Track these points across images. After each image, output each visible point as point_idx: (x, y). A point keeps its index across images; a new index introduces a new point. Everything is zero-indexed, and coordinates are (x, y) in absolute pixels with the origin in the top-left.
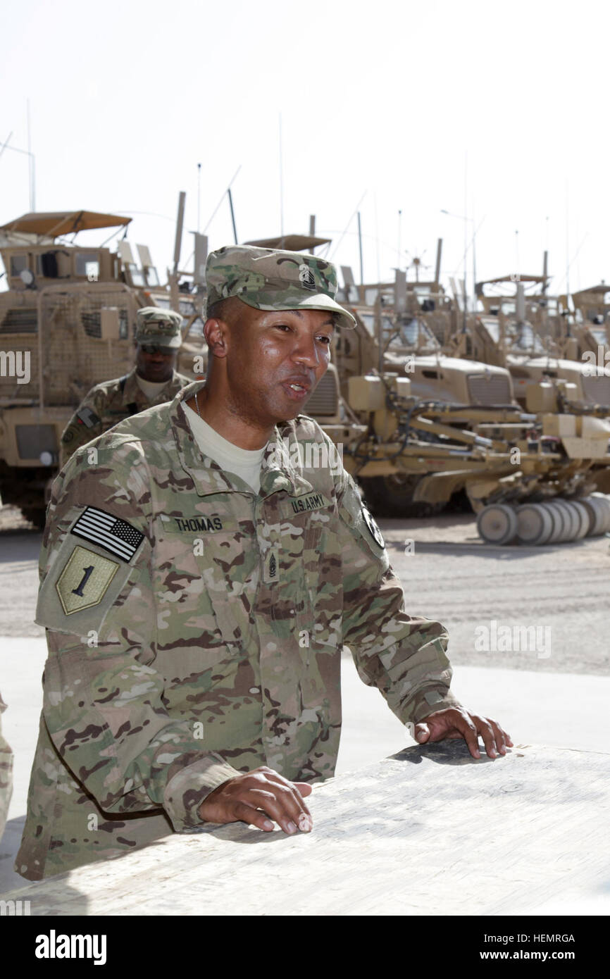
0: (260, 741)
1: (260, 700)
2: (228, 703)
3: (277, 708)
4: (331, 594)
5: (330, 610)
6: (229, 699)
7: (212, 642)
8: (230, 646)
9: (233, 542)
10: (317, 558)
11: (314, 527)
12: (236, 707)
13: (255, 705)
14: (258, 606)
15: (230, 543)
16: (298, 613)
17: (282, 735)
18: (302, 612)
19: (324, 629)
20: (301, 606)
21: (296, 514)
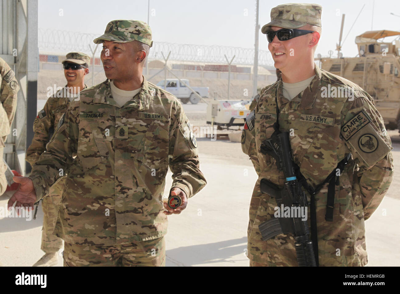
0: (114, 195)
1: (114, 180)
2: (103, 180)
3: (121, 184)
4: (159, 152)
5: (156, 157)
6: (104, 179)
7: (97, 156)
8: (102, 157)
9: (106, 122)
10: (152, 136)
11: (155, 125)
12: (106, 181)
13: (112, 181)
14: (117, 147)
15: (105, 122)
16: (137, 153)
17: (125, 194)
18: (139, 153)
19: (151, 162)
20: (139, 151)
21: (145, 118)
